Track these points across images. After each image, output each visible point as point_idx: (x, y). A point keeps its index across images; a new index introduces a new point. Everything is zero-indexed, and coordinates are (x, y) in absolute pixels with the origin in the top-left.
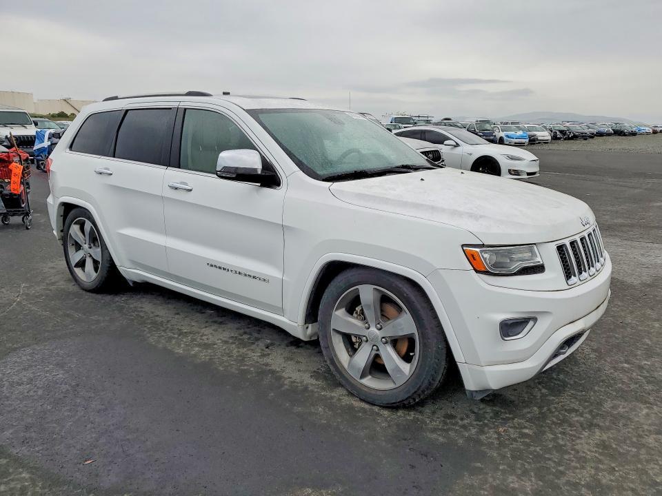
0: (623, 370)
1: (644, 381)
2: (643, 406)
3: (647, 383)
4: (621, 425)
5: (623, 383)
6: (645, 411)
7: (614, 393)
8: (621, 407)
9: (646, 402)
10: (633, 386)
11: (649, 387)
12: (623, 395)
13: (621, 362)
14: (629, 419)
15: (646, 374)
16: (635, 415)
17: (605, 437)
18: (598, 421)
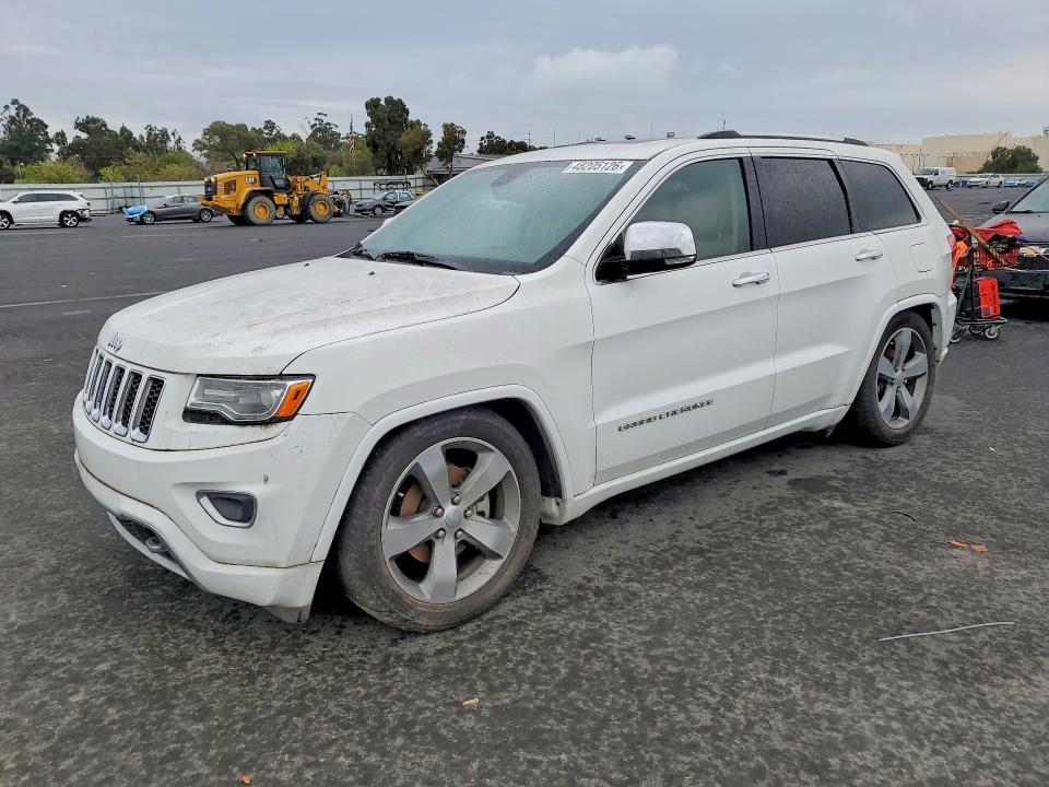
0: (98, 657)
1: (51, 659)
2: (21, 622)
3: (42, 658)
4: (28, 588)
5: (76, 636)
6: (13, 618)
7: (71, 615)
8: (46, 605)
9: (21, 630)
10: (57, 641)
11: (34, 654)
12: (60, 620)
13: (117, 667)
14: (24, 599)
15: (58, 673)
16: (21, 607)
17: (32, 570)
18: (56, 578)
